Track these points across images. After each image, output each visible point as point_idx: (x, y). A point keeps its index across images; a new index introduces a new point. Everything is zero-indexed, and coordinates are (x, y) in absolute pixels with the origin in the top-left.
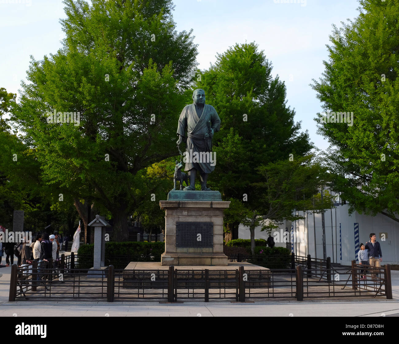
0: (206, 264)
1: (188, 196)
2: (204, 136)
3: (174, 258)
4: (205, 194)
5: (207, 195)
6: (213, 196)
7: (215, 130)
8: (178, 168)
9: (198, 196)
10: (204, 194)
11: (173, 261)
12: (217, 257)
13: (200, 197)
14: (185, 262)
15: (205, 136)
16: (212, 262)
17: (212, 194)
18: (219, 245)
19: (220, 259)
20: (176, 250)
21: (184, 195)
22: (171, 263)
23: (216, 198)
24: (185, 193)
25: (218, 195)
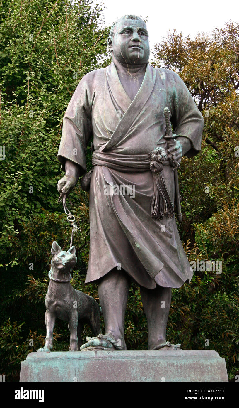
2: (150, 159)
4: (162, 361)
5: (172, 365)
6: (195, 369)
7: (185, 143)
8: (60, 267)
10: (157, 360)
15: (154, 156)
17: (191, 361)
21: (82, 369)
24: (87, 361)
25: (212, 366)
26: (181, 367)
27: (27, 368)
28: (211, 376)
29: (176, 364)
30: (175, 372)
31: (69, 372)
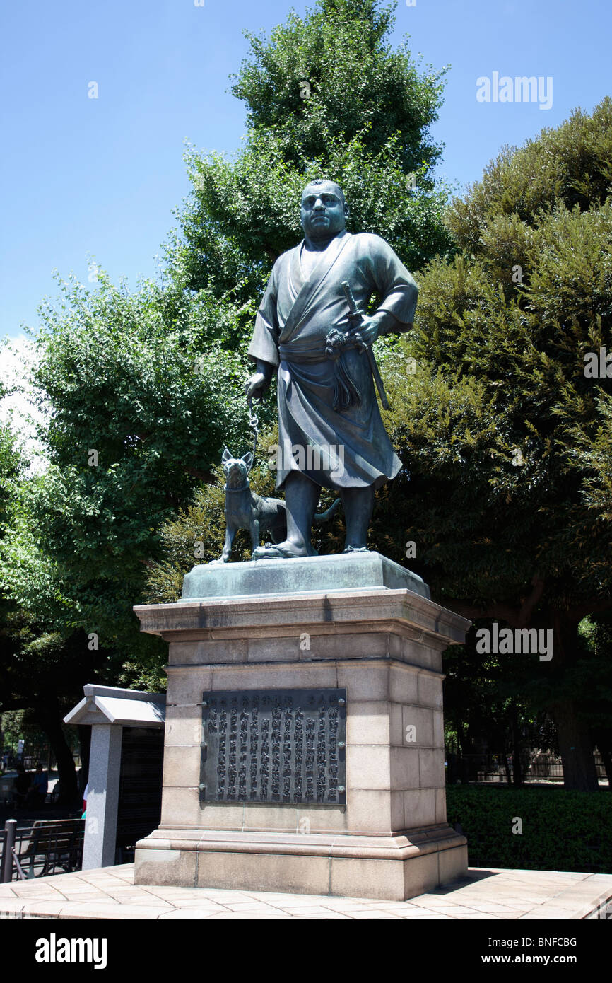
0: (308, 883)
1: (253, 582)
2: (325, 344)
3: (182, 849)
5: (326, 570)
9: (289, 579)
11: (176, 866)
12: (354, 851)
13: (296, 582)
14: (222, 872)
15: (328, 340)
16: (334, 875)
18: (371, 794)
19: (369, 863)
20: (200, 816)
21: (239, 579)
22: (168, 873)
23: (361, 580)
24: (243, 572)
25: (368, 568)
26: (335, 573)
27: (189, 581)
28: (364, 579)
29: (330, 569)
30: (329, 578)
31: (226, 583)
